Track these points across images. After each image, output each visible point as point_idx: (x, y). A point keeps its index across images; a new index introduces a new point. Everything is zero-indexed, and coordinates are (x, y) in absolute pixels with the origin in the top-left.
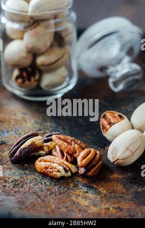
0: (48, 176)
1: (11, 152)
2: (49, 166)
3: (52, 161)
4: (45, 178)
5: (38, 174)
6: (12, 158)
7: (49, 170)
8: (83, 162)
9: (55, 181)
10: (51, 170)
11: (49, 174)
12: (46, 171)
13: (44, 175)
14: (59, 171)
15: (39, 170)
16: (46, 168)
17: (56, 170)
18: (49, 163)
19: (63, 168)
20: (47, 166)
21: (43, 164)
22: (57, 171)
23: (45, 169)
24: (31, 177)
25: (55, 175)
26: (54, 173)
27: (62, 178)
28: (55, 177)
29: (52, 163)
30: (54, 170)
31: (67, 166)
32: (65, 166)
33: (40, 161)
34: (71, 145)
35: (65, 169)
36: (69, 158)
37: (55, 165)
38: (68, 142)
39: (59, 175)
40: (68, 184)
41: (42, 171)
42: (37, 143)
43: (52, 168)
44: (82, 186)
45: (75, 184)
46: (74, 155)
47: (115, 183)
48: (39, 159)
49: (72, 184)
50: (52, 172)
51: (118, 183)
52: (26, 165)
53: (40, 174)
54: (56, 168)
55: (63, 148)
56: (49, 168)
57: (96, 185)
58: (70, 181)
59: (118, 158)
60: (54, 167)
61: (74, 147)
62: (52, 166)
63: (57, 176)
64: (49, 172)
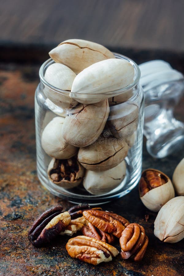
0: (84, 262)
1: (33, 234)
2: (85, 251)
3: (88, 243)
4: (81, 265)
5: (71, 260)
6: (35, 241)
7: (86, 255)
8: (127, 245)
9: (94, 268)
10: (89, 256)
11: (86, 260)
12: (82, 257)
13: (80, 261)
14: (98, 257)
15: (72, 255)
16: (82, 253)
17: (95, 256)
18: (86, 247)
19: (102, 252)
20: (83, 251)
21: (78, 248)
22: (96, 257)
23: (80, 255)
24: (64, 265)
25: (94, 261)
26: (93, 259)
27: (103, 264)
28: (94, 264)
29: (89, 247)
30: (92, 256)
31: (107, 249)
32: (105, 250)
33: (73, 244)
34: (109, 221)
35: (105, 253)
36: (109, 238)
37: (93, 249)
38: (104, 219)
39: (98, 261)
40: (111, 272)
41: (76, 257)
42: (64, 222)
43: (89, 253)
44: (127, 274)
45: (119, 272)
46: (115, 234)
47: (167, 266)
48: (72, 242)
49: (116, 272)
50: (90, 258)
51: (170, 267)
52: (54, 248)
53: (74, 261)
54: (95, 253)
55: (99, 227)
56: (85, 253)
57: (145, 272)
58: (112, 268)
59: (168, 235)
60: (92, 252)
61: (113, 224)
62: (89, 251)
63: (96, 262)
64: (85, 257)
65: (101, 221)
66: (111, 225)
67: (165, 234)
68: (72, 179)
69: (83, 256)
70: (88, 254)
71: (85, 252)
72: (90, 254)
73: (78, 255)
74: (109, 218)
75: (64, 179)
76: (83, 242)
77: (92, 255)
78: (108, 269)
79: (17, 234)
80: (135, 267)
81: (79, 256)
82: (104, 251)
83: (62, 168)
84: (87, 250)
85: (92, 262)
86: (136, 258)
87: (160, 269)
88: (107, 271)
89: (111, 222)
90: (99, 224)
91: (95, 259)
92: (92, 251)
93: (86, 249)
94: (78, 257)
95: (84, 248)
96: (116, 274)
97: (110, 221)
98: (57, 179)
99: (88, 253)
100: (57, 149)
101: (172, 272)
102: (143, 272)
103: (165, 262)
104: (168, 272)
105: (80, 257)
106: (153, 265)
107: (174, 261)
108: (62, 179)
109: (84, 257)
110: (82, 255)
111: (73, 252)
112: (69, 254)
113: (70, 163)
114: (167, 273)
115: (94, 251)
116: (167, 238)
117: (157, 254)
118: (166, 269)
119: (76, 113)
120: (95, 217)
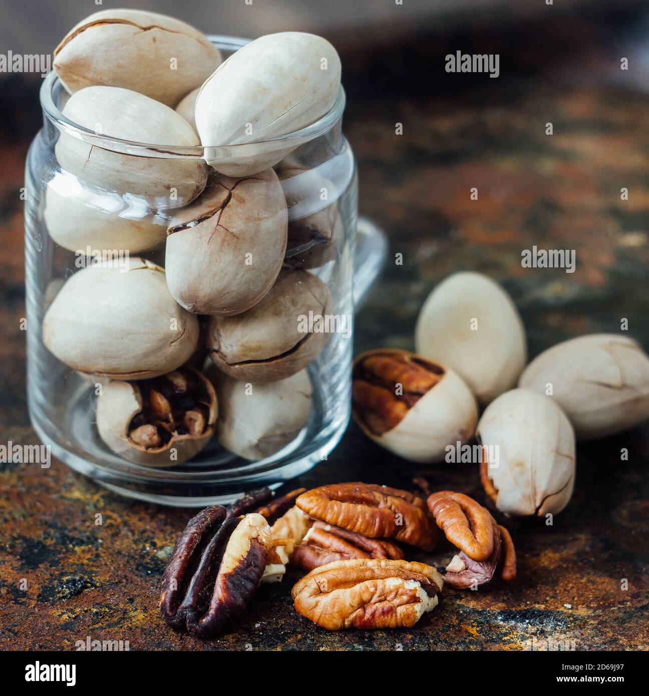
1: (188, 601)
3: (368, 574)
7: (376, 607)
10: (386, 605)
11: (379, 621)
12: (368, 616)
14: (414, 599)
15: (333, 622)
16: (363, 604)
17: (405, 598)
18: (367, 583)
19: (418, 585)
20: (366, 597)
21: (346, 597)
22: (407, 603)
23: (359, 611)
25: (408, 616)
26: (400, 610)
28: (408, 623)
29: (379, 582)
30: (397, 601)
32: (421, 577)
33: (319, 592)
35: (424, 585)
37: (392, 583)
38: (361, 501)
39: (418, 609)
40: (460, 631)
41: (346, 623)
42: (264, 540)
43: (383, 599)
44: (503, 620)
45: (480, 624)
46: (402, 535)
47: (578, 576)
48: (314, 586)
49: (473, 626)
50: (391, 610)
51: (589, 574)
52: (257, 625)
53: (341, 637)
54: (400, 591)
55: (361, 525)
56: (373, 601)
57: (539, 603)
58: (456, 622)
59: (545, 493)
60: (391, 592)
61: (390, 508)
62: (383, 590)
63: (415, 617)
64: (377, 614)
65: (360, 507)
66: (387, 511)
67: (535, 494)
68: (198, 426)
69: (369, 611)
70: (380, 601)
71: (371, 599)
72: (385, 599)
73: (354, 615)
74: (374, 496)
75: (175, 434)
76: (353, 576)
77: (393, 599)
78: (449, 627)
79: (121, 627)
80: (504, 601)
81: (356, 617)
82: (420, 581)
83: (162, 402)
84: (376, 590)
85: (402, 621)
86: (507, 574)
87: (570, 585)
88: (448, 633)
89: (382, 505)
90: (358, 517)
91: (407, 606)
92: (392, 588)
93: (372, 589)
94: (353, 623)
95: (367, 588)
96: (477, 631)
97: (379, 503)
98: (156, 438)
99: (381, 598)
100: (161, 340)
101: (603, 583)
102: (537, 606)
103: (567, 568)
104: (595, 587)
105: (361, 617)
106: (543, 583)
107: (585, 559)
108: (171, 436)
109: (373, 615)
110: (365, 610)
111: (336, 609)
112: (321, 622)
113: (181, 383)
114: (596, 589)
115: (400, 588)
116: (545, 503)
117: (527, 556)
118: (583, 581)
119: (213, 213)
120: (339, 503)
